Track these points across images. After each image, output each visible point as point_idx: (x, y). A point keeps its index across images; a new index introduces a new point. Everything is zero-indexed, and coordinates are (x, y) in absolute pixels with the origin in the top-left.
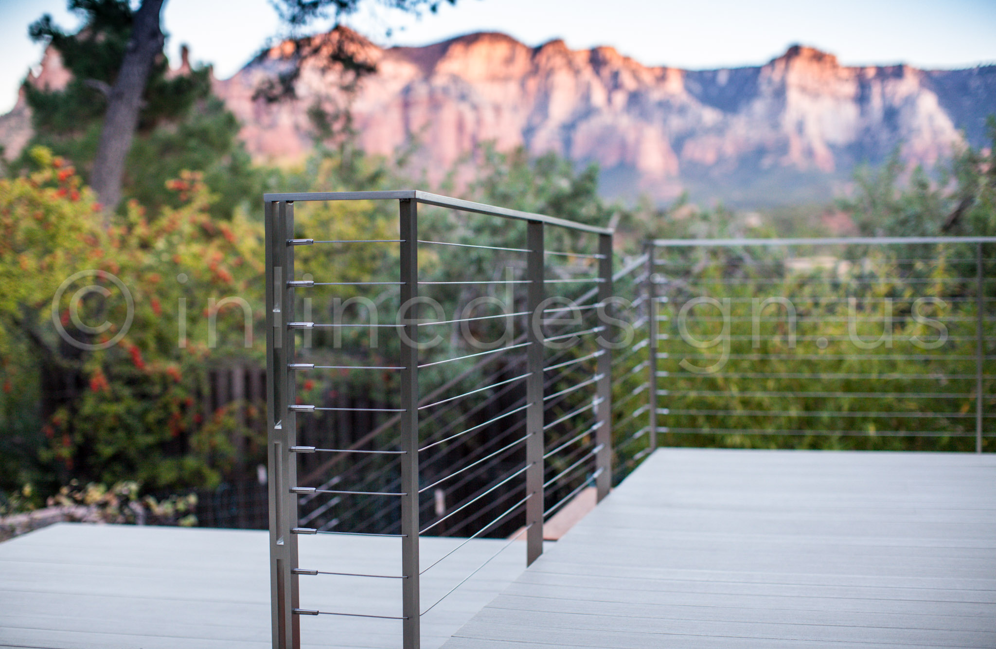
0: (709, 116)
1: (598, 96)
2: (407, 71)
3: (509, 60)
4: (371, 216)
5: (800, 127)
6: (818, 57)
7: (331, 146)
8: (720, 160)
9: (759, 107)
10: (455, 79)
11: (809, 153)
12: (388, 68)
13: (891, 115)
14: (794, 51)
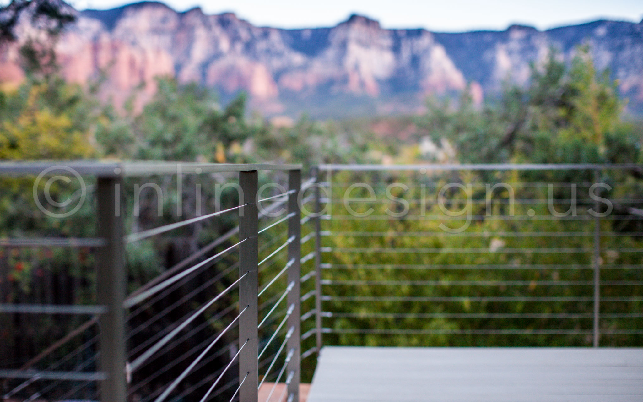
0: (298, 59)
1: (224, 45)
2: (95, 25)
3: (164, 20)
4: (69, 130)
5: (357, 67)
6: (369, 22)
7: (39, 77)
8: (305, 88)
9: (331, 53)
10: (129, 31)
11: (362, 84)
12: (83, 23)
13: (415, 61)
14: (353, 18)
